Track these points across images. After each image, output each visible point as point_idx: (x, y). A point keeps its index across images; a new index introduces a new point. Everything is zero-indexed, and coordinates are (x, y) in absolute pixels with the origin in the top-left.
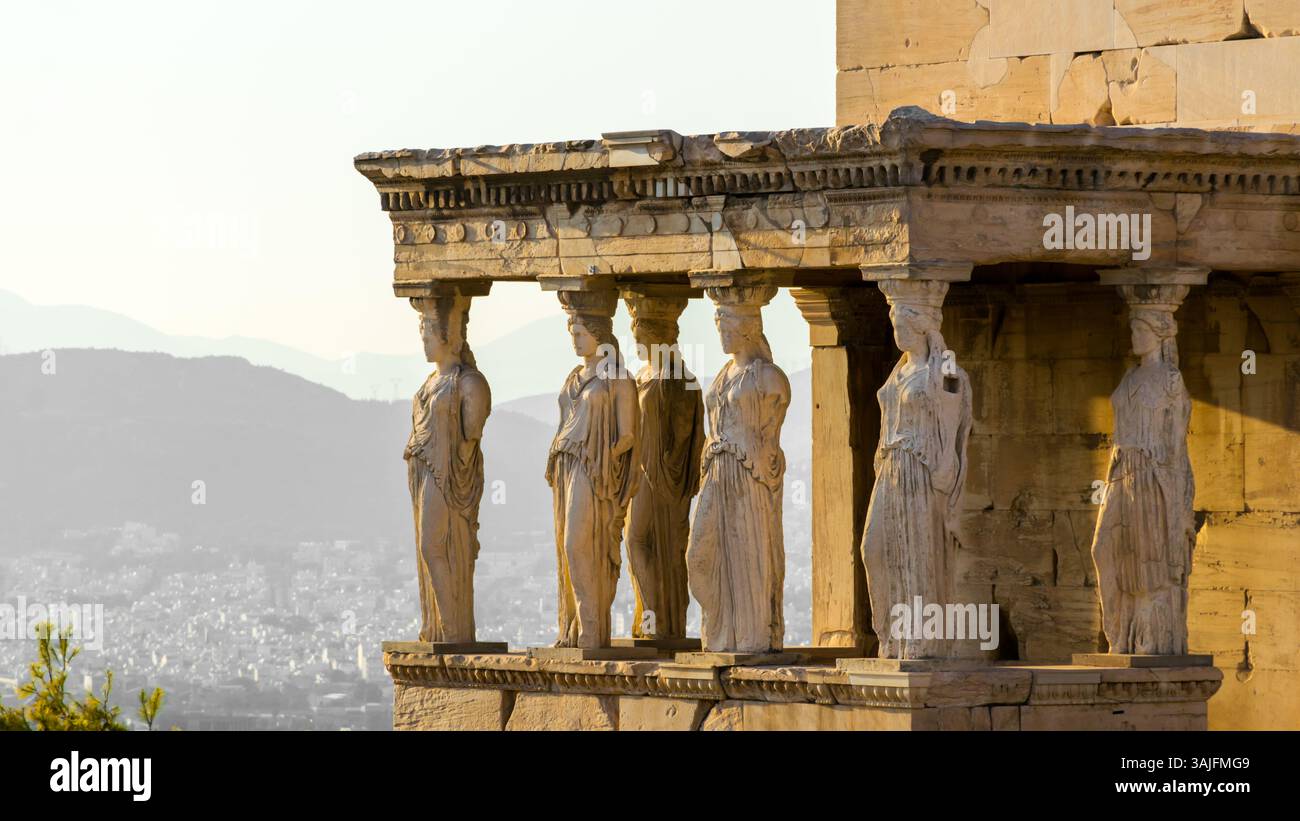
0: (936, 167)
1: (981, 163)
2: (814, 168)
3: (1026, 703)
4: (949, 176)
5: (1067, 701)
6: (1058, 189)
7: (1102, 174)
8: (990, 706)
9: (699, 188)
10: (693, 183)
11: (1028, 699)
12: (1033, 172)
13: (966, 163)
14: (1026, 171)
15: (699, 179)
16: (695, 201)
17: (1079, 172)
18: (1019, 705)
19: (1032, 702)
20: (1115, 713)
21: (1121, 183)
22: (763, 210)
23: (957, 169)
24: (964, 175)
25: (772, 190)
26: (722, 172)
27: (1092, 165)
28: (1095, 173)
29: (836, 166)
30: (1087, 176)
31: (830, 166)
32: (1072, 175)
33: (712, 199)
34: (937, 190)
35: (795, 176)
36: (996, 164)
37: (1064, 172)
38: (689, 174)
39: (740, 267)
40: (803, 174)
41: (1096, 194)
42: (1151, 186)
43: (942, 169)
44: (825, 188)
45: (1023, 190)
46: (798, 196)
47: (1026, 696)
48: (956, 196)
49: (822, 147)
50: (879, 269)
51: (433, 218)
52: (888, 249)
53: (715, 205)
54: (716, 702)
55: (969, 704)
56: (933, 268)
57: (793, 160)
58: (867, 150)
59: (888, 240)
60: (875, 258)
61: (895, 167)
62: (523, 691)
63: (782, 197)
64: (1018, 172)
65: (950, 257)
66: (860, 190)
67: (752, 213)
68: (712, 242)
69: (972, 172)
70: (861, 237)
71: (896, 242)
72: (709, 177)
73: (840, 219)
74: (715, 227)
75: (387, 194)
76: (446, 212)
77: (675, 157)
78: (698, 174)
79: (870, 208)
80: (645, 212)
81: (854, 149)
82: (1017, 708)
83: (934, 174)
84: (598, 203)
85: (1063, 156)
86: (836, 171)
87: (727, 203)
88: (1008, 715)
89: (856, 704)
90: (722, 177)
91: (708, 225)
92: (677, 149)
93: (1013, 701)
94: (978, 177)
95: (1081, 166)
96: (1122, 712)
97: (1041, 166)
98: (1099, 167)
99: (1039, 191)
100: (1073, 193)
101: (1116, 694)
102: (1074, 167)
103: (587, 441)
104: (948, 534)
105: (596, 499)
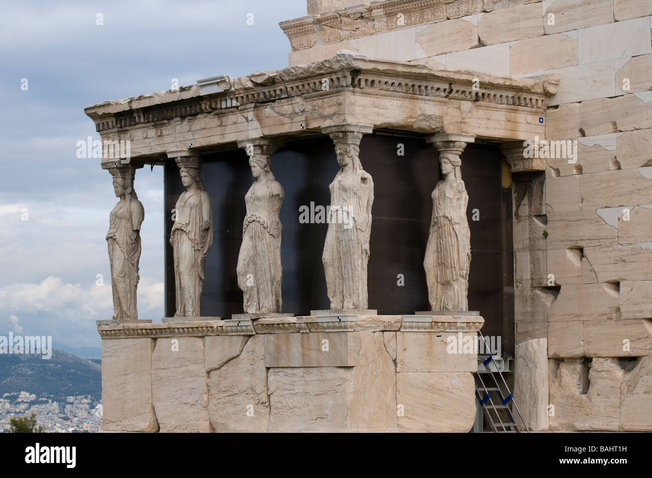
0: (357, 79)
1: (377, 78)
2: (297, 85)
3: (399, 331)
4: (363, 83)
5: (417, 330)
6: (410, 94)
7: (430, 88)
8: (383, 331)
9: (242, 101)
10: (240, 99)
11: (400, 329)
12: (400, 85)
13: (370, 78)
14: (397, 84)
15: (242, 97)
16: (240, 108)
17: (420, 86)
18: (396, 331)
19: (402, 330)
20: (438, 336)
21: (438, 93)
22: (272, 108)
23: (366, 80)
24: (369, 83)
25: (277, 98)
26: (252, 93)
27: (426, 84)
28: (426, 87)
29: (309, 82)
30: (423, 88)
31: (306, 83)
32: (416, 87)
33: (249, 106)
34: (357, 89)
35: (289, 89)
36: (384, 80)
37: (413, 86)
38: (237, 96)
39: (262, 135)
40: (292, 88)
41: (426, 97)
42: (450, 96)
43: (360, 80)
44: (303, 94)
45: (395, 93)
46: (290, 99)
47: (399, 327)
48: (366, 93)
49: (302, 73)
50: (330, 127)
51: (119, 132)
52: (335, 118)
53: (250, 108)
54: (251, 336)
55: (374, 330)
56: (356, 126)
57: (288, 82)
58: (325, 72)
59: (335, 114)
60: (328, 123)
61: (338, 79)
62: (160, 338)
63: (282, 101)
64: (393, 84)
65: (363, 122)
66: (320, 92)
67: (267, 110)
68: (248, 125)
69: (373, 82)
70: (321, 114)
71: (339, 114)
72: (247, 96)
73: (311, 107)
74: (250, 119)
75: (99, 124)
76: (124, 128)
77: (231, 88)
78: (242, 95)
79: (325, 100)
80: (216, 116)
81: (318, 72)
82: (395, 333)
83: (356, 82)
84: (194, 115)
85: (413, 78)
86: (309, 84)
87: (255, 107)
88: (391, 336)
89: (321, 332)
90: (253, 95)
91: (247, 118)
92: (232, 84)
93: (393, 329)
94: (376, 84)
95: (420, 84)
96: (441, 336)
97: (403, 82)
98: (428, 84)
99: (403, 94)
100: (417, 96)
101: (438, 327)
102: (417, 84)
103: (189, 224)
104: (364, 250)
105: (193, 249)
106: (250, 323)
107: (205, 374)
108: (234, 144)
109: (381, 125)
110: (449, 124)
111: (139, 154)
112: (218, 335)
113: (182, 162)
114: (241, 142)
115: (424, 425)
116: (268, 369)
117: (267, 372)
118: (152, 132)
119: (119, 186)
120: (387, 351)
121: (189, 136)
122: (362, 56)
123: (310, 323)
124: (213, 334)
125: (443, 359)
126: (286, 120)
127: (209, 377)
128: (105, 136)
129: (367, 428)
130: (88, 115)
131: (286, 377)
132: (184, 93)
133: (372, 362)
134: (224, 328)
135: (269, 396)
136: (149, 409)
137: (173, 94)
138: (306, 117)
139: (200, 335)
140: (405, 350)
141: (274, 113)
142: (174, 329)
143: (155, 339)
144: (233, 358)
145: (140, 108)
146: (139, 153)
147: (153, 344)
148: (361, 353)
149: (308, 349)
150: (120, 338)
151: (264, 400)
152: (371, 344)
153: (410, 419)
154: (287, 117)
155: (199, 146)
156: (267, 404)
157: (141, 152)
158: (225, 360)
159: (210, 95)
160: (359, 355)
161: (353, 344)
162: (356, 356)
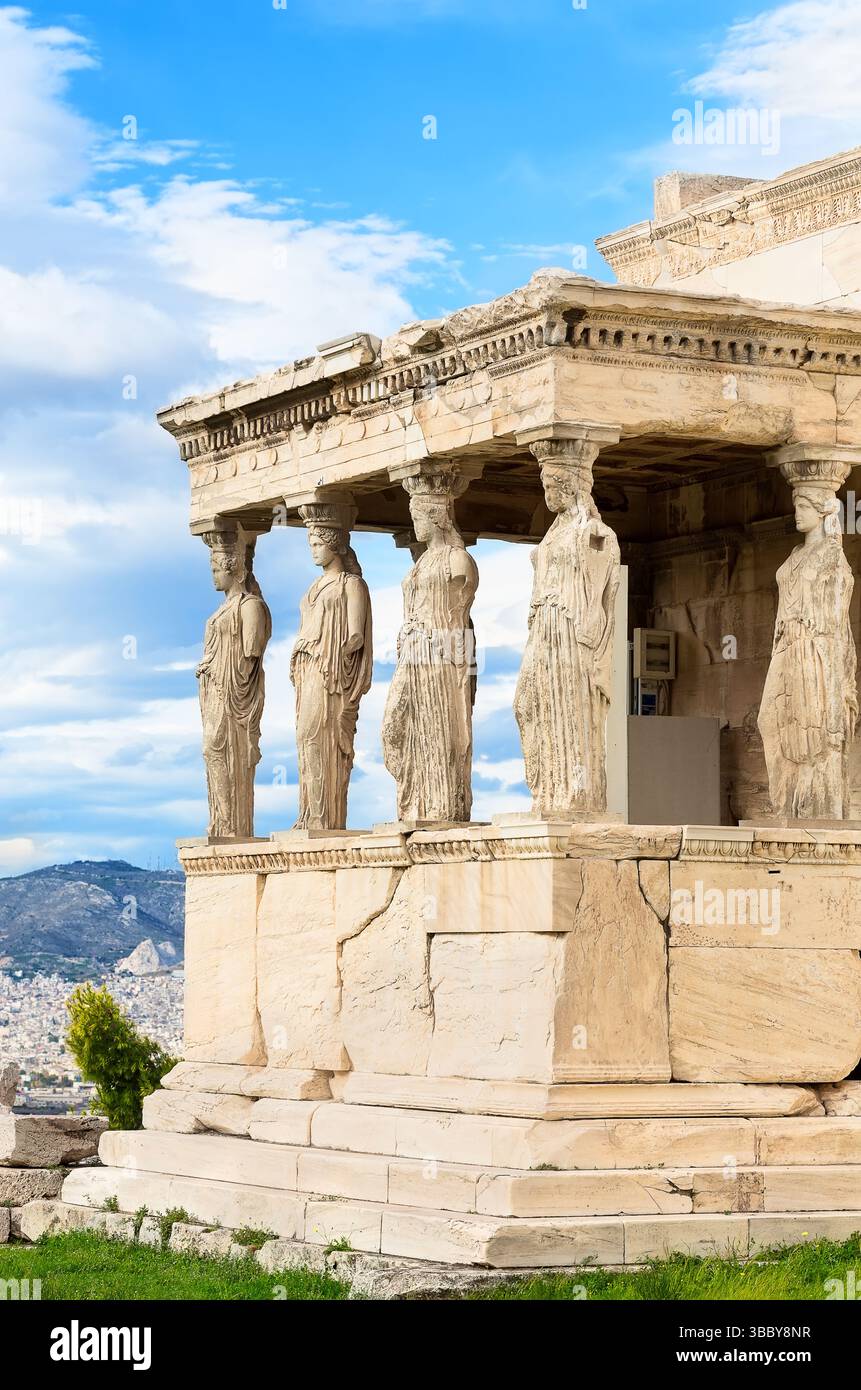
0: (580, 328)
1: (629, 327)
2: (475, 345)
3: (676, 858)
4: (594, 338)
5: (720, 859)
6: (710, 360)
7: (756, 348)
8: (638, 859)
9: (394, 385)
10: (390, 381)
11: (678, 855)
12: (684, 341)
13: (612, 327)
14: (676, 339)
15: (394, 377)
16: (393, 399)
17: (732, 345)
18: (668, 859)
19: (682, 857)
20: (771, 872)
21: (779, 360)
22: (442, 396)
23: (603, 333)
24: (611, 339)
25: (448, 375)
26: (410, 367)
27: (747, 339)
28: (748, 347)
29: (494, 339)
30: (740, 348)
31: (490, 340)
32: (725, 347)
33: (404, 395)
34: (581, 351)
35: (464, 355)
36: (645, 330)
37: (716, 344)
38: (386, 375)
39: (426, 455)
40: (469, 353)
41: (750, 368)
42: (807, 365)
43: (586, 331)
44: (488, 364)
45: (674, 358)
46: (468, 377)
47: (676, 851)
48: (604, 360)
49: (481, 321)
50: (529, 431)
51: (216, 459)
52: (537, 411)
53: (408, 399)
54: (407, 867)
55: (615, 857)
56: (580, 427)
57: (462, 340)
58: (517, 316)
59: (537, 404)
60: (529, 422)
61: (540, 329)
62: (270, 873)
63: (457, 381)
64: (667, 340)
65: (598, 419)
66: (514, 359)
67: (434, 400)
68: (405, 436)
69: (619, 336)
70: (516, 405)
71: (544, 403)
72: (401, 374)
73: (500, 391)
74: (408, 422)
75: (184, 445)
76: (222, 451)
77: (374, 359)
78: (393, 373)
79: (523, 375)
80: (358, 419)
81: (506, 317)
82: (665, 862)
83: (578, 335)
84: (325, 418)
85: (714, 326)
86: (494, 343)
87: (416, 397)
88: (657, 869)
89: (509, 858)
90: (410, 371)
91: (402, 420)
92: (376, 351)
93: (662, 855)
94: (627, 341)
95: (733, 339)
96: (778, 872)
97: (692, 335)
98: (752, 340)
99: (692, 361)
100: (727, 365)
101: (770, 853)
102: (726, 339)
103: (319, 640)
104: (594, 690)
105: (326, 692)
106: (397, 841)
107: (334, 947)
108: (383, 474)
109: (639, 426)
110: (806, 423)
111: (244, 503)
112: (355, 867)
113: (309, 515)
114: (395, 469)
115: (734, 1060)
116: (431, 936)
117: (429, 943)
118: (265, 457)
119: (219, 568)
120: (646, 900)
121: (317, 461)
122: (585, 279)
123: (491, 840)
124: (347, 865)
125: (782, 920)
126: (463, 421)
127: (340, 953)
128: (196, 467)
129: (594, 1062)
130: (164, 426)
131: (458, 952)
132: (300, 372)
133: (609, 923)
134: (362, 852)
135: (431, 993)
136: (251, 1017)
137: (285, 377)
138: (494, 413)
139: (329, 866)
141: (445, 407)
142: (288, 854)
143: (264, 876)
144: (377, 915)
145: (241, 408)
146: (243, 499)
147: (258, 888)
148: (583, 904)
149: (491, 895)
150: (213, 875)
151: (422, 1001)
152: (607, 885)
153: (699, 1045)
154: (464, 414)
155: (333, 481)
156: (428, 1010)
157: (247, 498)
158: (364, 920)
159: (344, 373)
160: (578, 907)
161: (564, 885)
162: (572, 909)
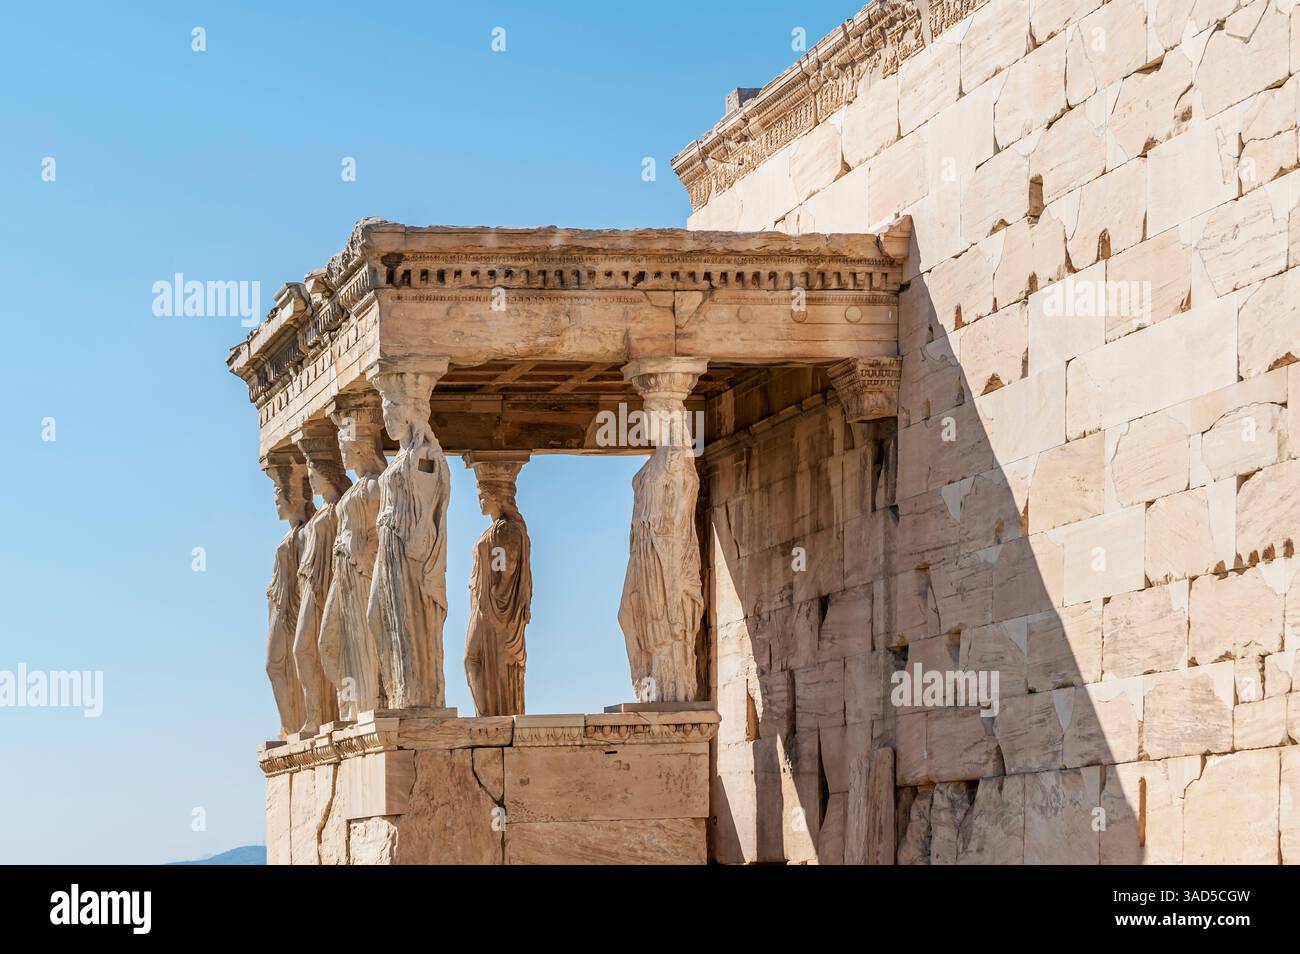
0: (400, 270)
1: (450, 266)
3: (511, 745)
4: (415, 278)
5: (554, 743)
6: (540, 289)
7: (584, 274)
8: (473, 748)
11: (511, 741)
12: (509, 273)
13: (434, 267)
14: (501, 272)
17: (560, 272)
18: (502, 747)
19: (515, 744)
20: (607, 753)
21: (611, 282)
23: (425, 274)
24: (433, 278)
27: (573, 266)
28: (577, 273)
30: (567, 275)
32: (552, 275)
34: (405, 292)
36: (467, 267)
37: (543, 272)
41: (581, 293)
42: (641, 285)
43: (407, 273)
45: (502, 290)
47: (509, 738)
48: (429, 298)
55: (449, 746)
64: (492, 273)
65: (424, 352)
69: (441, 275)
82: (500, 749)
83: (399, 277)
85: (538, 256)
88: (490, 756)
93: (495, 743)
94: (450, 279)
95: (560, 266)
96: (615, 752)
97: (515, 267)
98: (580, 267)
99: (519, 291)
100: (556, 293)
101: (604, 735)
102: (552, 268)
104: (426, 599)
110: (642, 339)
120: (480, 783)
125: (619, 796)
133: (443, 805)
140: (524, 782)
148: (416, 790)
152: (441, 772)
160: (411, 793)
161: (397, 774)
162: (406, 797)
